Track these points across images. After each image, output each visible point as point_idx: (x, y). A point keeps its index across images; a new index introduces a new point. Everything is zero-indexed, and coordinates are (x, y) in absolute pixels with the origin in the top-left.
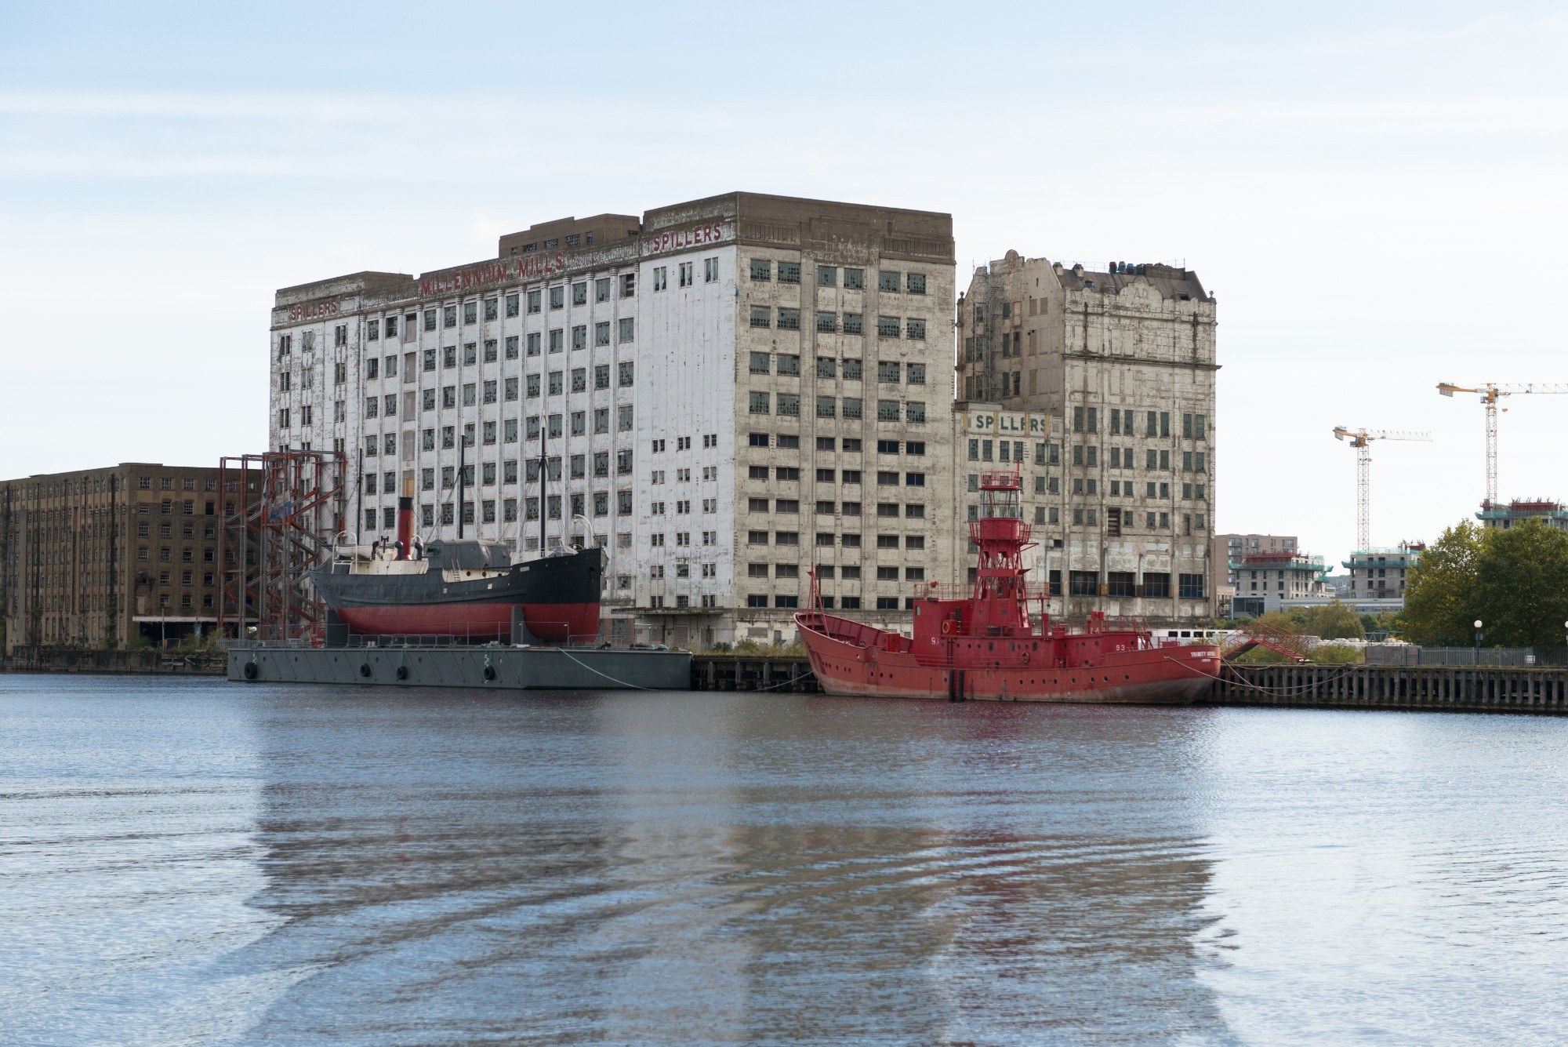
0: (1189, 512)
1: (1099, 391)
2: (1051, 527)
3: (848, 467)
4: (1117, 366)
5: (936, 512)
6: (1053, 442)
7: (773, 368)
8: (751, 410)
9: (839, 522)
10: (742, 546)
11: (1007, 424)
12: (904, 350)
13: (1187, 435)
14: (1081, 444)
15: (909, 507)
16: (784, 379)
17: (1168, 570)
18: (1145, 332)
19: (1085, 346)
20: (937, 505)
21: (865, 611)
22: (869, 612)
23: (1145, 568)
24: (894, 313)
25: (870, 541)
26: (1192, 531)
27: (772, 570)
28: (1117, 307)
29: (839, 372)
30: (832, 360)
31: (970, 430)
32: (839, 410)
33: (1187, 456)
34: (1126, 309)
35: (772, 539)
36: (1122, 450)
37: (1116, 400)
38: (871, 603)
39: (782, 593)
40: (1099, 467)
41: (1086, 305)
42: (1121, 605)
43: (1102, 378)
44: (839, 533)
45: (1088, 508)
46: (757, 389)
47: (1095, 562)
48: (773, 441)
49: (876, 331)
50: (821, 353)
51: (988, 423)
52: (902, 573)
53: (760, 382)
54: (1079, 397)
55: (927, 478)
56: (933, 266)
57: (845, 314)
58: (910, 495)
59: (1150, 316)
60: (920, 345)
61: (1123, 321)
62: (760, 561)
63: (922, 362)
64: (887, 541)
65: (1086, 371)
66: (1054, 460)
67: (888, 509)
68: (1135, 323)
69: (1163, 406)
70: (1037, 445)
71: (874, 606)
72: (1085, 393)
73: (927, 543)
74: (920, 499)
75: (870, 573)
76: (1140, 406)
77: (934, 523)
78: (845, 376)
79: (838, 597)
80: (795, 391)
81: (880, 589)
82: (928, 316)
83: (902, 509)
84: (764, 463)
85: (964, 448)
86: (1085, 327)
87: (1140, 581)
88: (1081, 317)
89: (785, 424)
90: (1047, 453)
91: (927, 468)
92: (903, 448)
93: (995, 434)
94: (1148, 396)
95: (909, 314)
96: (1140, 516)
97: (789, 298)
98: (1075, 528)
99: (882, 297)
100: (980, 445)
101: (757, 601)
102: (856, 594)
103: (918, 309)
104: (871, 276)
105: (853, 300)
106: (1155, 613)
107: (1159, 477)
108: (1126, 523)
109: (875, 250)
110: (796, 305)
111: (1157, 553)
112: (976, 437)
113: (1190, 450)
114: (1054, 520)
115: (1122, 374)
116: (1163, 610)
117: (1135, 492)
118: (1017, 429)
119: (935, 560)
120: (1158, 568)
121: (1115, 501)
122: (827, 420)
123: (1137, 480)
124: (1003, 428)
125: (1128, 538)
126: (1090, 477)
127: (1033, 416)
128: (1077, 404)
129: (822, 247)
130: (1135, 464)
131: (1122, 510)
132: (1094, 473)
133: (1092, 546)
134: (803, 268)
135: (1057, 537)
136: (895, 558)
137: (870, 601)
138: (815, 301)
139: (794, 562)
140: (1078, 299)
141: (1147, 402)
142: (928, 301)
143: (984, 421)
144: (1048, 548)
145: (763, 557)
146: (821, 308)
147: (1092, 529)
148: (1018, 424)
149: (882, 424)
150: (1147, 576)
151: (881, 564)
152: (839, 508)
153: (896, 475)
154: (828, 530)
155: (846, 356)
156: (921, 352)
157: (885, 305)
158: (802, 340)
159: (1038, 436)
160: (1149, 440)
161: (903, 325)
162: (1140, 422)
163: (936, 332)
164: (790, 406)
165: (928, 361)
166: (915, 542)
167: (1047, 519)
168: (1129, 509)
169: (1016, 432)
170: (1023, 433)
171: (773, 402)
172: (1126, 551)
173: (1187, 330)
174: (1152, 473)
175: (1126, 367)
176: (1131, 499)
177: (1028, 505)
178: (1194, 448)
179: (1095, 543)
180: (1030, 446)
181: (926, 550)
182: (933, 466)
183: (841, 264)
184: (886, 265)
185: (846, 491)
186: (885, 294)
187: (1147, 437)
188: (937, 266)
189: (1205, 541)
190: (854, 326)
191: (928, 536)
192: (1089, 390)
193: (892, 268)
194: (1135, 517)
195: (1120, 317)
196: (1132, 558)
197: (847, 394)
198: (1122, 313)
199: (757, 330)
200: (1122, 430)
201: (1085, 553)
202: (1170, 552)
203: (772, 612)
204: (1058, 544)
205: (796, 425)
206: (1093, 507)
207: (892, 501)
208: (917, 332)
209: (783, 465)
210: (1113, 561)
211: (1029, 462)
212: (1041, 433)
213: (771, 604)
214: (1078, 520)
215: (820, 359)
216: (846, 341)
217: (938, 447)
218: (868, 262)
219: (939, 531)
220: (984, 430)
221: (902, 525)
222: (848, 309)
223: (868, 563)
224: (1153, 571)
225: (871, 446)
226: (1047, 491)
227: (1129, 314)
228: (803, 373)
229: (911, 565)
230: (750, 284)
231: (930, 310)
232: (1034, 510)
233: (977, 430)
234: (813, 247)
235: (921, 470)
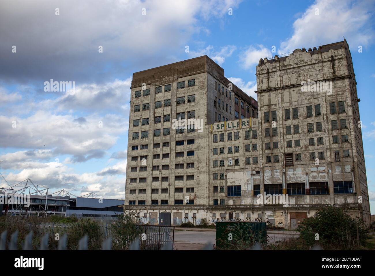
0: (338, 149)
1: (277, 103)
2: (254, 166)
3: (164, 153)
4: (287, 90)
5: (199, 165)
6: (253, 129)
7: (140, 124)
8: (133, 139)
9: (161, 173)
10: (128, 184)
11: (231, 125)
12: (186, 107)
13: (333, 112)
14: (269, 127)
15: (188, 164)
16: (144, 126)
17: (326, 180)
18: (302, 72)
19: (268, 86)
20: (199, 162)
21: (169, 205)
22: (171, 206)
23: (311, 180)
24: (183, 95)
25: (172, 178)
26: (341, 160)
27: (137, 191)
28: (285, 66)
29: (162, 120)
30: (160, 117)
31: (213, 131)
32: (162, 133)
33: (334, 123)
34: (290, 65)
35: (138, 180)
36: (292, 126)
37: (287, 105)
38: (172, 202)
39: (140, 199)
40: (279, 136)
41: (268, 70)
42: (296, 199)
43: (278, 97)
44: (160, 177)
45: (274, 155)
46: (135, 132)
47: (279, 179)
48: (139, 148)
49: (175, 103)
50: (156, 115)
51: (222, 127)
52: (185, 190)
53: (136, 129)
54: (266, 108)
55: (195, 152)
56: (198, 75)
57: (164, 100)
58: (188, 160)
59: (304, 64)
60: (193, 104)
61: (288, 71)
62: (134, 189)
63: (194, 109)
64: (179, 178)
65: (269, 96)
66: (255, 136)
67: (179, 166)
68: (296, 70)
69: (316, 102)
70: (246, 131)
71: (173, 203)
72: (270, 105)
73: (195, 177)
74: (192, 161)
75: (172, 190)
76: (301, 105)
77: (198, 169)
78: (164, 121)
79: (159, 200)
80: (147, 129)
81: (176, 197)
82: (196, 93)
83: (185, 165)
84: (136, 155)
85: (211, 139)
86: (268, 79)
87: (307, 187)
88: (266, 75)
89: (143, 141)
90: (251, 134)
91: (195, 149)
92: (186, 142)
93: (225, 131)
94: (306, 99)
95: (188, 94)
96: (305, 155)
97: (146, 100)
98: (267, 165)
99: (178, 91)
100: (218, 136)
101: (132, 202)
102: (166, 199)
103: (192, 91)
104: (174, 85)
105: (168, 95)
106: (319, 202)
107: (316, 135)
108: (297, 160)
109: (176, 76)
110: (149, 102)
111: (318, 172)
112: (216, 133)
113: (336, 119)
114: (256, 162)
115: (290, 93)
116: (324, 201)
117: (301, 144)
118: (235, 127)
119: (198, 184)
120: (319, 180)
121: (290, 150)
122: (158, 137)
123: (302, 138)
124: (229, 127)
125: (299, 166)
126: (274, 141)
127: (243, 120)
128: (265, 111)
129: (157, 81)
130: (300, 131)
131: (294, 154)
132: (277, 139)
133: (277, 172)
134: (151, 90)
135: (257, 170)
136: (182, 184)
137: (171, 202)
138: (155, 99)
139: (145, 188)
140: (264, 68)
141: (306, 102)
142: (196, 88)
143: (220, 126)
144: (253, 175)
145: (135, 187)
146: (156, 101)
147: (277, 164)
148: (235, 125)
149: (177, 135)
150: (311, 184)
151: (176, 187)
152: (161, 167)
153: (183, 152)
154: (157, 176)
155: (165, 114)
156: (193, 106)
157: (179, 94)
158: (150, 112)
159: (246, 127)
160: (308, 119)
161: (186, 99)
162: (302, 112)
163: (199, 98)
164: (145, 135)
165: (196, 109)
166: (191, 177)
167: (251, 162)
168: (298, 153)
169: (235, 128)
170: (238, 128)
171: (140, 135)
172: (298, 172)
173: (329, 65)
174: (311, 134)
175: (292, 90)
176: (299, 148)
177: (242, 157)
178: (338, 118)
179: (279, 171)
180: (242, 133)
181: (195, 180)
182: (198, 147)
183: (163, 85)
184: (180, 80)
185: (163, 161)
186: (179, 90)
187: (307, 118)
188: (200, 75)
189: (351, 163)
190: (167, 104)
191: (195, 174)
192: (272, 103)
193: (182, 80)
194: (302, 156)
195: (286, 70)
196: (302, 175)
197: (164, 127)
198: (287, 67)
199: (136, 113)
200: (291, 117)
201: (273, 176)
202: (327, 171)
203: (137, 206)
204: (258, 172)
205: (147, 141)
206: (277, 154)
207: (181, 162)
208: (192, 99)
209: (142, 155)
210: (290, 178)
211: (241, 139)
212: (248, 126)
213: (137, 203)
214: (269, 161)
215: (156, 117)
216: (165, 109)
217: (200, 140)
218: (173, 81)
219: (200, 173)
220: (220, 130)
221: (185, 171)
222: (166, 98)
223: (171, 187)
224: (315, 181)
225: (173, 144)
226: (251, 150)
227: (292, 67)
228: (150, 123)
229: (188, 186)
230: (134, 99)
231: (196, 90)
232: (245, 159)
233: (217, 130)
234: (154, 82)
235: (193, 150)
